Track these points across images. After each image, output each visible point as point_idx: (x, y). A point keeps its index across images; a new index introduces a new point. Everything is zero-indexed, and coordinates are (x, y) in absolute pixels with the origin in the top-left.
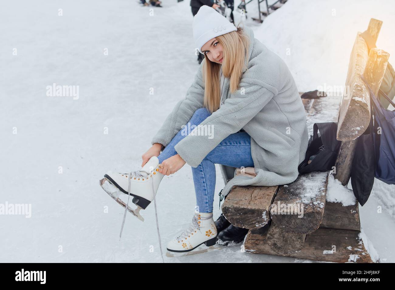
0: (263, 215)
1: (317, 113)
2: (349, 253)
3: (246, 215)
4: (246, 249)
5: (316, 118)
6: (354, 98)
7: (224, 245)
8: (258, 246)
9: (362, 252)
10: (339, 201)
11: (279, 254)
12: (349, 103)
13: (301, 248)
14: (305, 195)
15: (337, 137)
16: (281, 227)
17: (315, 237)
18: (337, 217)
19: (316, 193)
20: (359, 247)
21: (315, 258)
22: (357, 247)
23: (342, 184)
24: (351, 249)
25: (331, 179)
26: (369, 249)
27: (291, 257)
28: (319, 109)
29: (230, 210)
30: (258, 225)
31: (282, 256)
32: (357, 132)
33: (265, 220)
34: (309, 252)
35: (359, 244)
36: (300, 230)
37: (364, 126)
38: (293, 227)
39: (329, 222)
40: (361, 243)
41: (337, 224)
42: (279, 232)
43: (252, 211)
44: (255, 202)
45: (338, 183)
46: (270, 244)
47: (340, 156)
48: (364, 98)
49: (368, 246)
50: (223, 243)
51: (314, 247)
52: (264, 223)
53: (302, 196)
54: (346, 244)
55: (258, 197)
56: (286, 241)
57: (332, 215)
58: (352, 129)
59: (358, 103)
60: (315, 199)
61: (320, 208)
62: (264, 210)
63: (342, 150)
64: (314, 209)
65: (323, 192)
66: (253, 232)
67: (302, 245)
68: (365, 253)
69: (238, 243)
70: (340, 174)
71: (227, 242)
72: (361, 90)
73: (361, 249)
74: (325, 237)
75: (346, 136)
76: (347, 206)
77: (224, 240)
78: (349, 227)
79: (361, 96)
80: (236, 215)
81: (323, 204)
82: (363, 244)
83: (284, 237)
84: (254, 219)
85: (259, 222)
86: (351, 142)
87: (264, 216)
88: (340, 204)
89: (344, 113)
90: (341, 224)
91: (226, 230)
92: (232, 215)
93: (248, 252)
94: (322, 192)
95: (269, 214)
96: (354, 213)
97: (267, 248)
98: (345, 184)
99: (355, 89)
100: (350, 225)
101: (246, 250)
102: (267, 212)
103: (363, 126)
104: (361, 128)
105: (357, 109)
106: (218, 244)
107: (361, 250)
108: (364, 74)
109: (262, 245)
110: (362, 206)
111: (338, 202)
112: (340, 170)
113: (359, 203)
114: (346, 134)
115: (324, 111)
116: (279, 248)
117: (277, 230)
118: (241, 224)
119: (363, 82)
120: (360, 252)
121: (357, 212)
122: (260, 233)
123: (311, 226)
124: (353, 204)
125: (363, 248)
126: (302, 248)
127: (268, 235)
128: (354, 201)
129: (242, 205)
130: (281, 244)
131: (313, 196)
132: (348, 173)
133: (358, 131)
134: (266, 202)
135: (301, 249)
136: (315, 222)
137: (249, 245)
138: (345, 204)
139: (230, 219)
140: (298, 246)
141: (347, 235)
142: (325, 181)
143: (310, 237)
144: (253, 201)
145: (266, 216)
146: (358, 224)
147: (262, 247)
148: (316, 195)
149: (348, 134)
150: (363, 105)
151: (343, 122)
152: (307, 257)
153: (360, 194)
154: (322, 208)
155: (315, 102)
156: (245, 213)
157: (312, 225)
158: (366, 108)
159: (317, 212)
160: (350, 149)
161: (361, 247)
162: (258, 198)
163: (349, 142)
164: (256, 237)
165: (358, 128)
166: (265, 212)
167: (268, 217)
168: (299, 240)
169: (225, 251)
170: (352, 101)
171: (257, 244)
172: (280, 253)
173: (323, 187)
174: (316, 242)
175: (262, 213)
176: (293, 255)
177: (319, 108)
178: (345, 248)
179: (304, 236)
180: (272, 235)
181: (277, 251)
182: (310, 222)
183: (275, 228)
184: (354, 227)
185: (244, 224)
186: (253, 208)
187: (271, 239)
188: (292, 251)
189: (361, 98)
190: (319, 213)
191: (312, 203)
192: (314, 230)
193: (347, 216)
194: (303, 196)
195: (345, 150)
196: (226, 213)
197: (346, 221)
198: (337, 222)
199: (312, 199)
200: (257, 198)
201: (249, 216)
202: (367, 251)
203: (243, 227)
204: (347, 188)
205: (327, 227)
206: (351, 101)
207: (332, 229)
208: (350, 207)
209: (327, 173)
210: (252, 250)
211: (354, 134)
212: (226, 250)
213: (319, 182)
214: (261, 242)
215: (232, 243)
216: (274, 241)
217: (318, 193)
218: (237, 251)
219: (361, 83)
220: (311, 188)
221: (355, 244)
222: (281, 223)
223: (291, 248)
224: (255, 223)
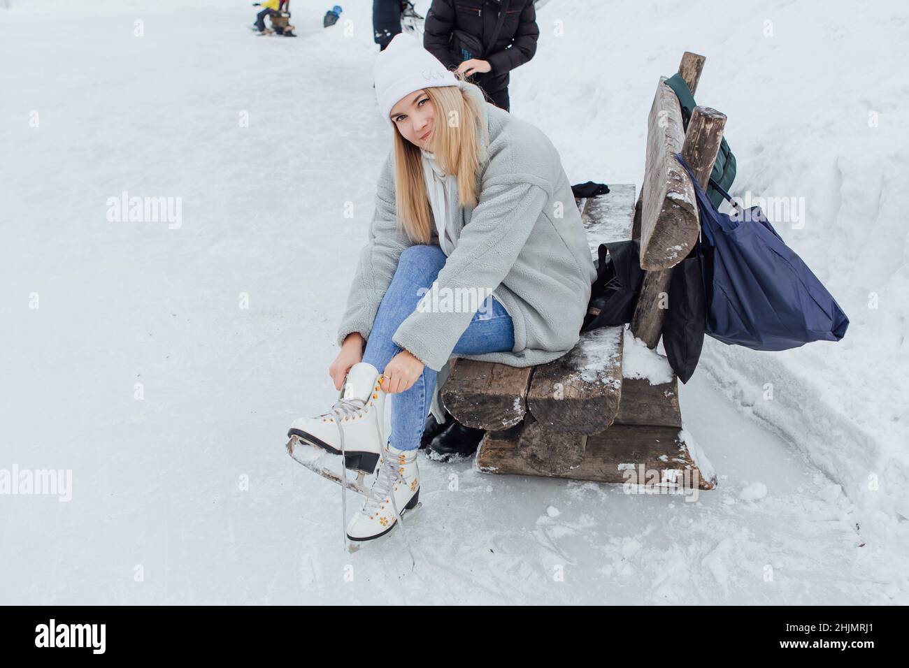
0: (515, 404)
1: (594, 223)
2: (663, 466)
3: (485, 406)
4: (482, 466)
5: (593, 232)
6: (669, 195)
7: (442, 461)
8: (502, 460)
9: (686, 464)
10: (643, 376)
11: (541, 472)
12: (662, 203)
13: (579, 461)
14: (587, 367)
15: (641, 265)
16: (546, 423)
17: (604, 440)
18: (640, 405)
19: (605, 363)
20: (681, 456)
21: (603, 478)
22: (676, 455)
23: (647, 347)
24: (666, 460)
25: (628, 336)
26: (697, 458)
27: (562, 478)
28: (597, 216)
29: (457, 397)
30: (506, 423)
31: (545, 476)
32: (675, 255)
33: (519, 413)
34: (593, 468)
35: (680, 450)
36: (580, 428)
37: (688, 244)
38: (567, 423)
39: (626, 414)
40: (683, 448)
41: (641, 416)
42: (541, 434)
43: (496, 399)
44: (500, 383)
45: (640, 344)
46: (525, 456)
47: (642, 298)
48: (687, 194)
49: (696, 454)
50: (440, 458)
51: (601, 459)
52: (517, 418)
53: (581, 369)
54: (657, 451)
55: (504, 374)
56: (553, 449)
57: (633, 402)
58: (668, 249)
59: (677, 204)
60: (603, 373)
61: (614, 389)
62: (517, 396)
63: (646, 286)
64: (603, 390)
65: (617, 361)
66: (494, 436)
67: (581, 456)
68: (692, 467)
69: (467, 456)
70: (644, 328)
71: (447, 455)
72: (681, 181)
73: (684, 459)
74: (619, 440)
75: (657, 262)
76: (658, 384)
77: (441, 452)
78: (663, 422)
79: (682, 192)
80: (467, 406)
81: (619, 381)
82: (687, 450)
83: (549, 442)
84: (499, 412)
85: (508, 418)
86: (662, 273)
87: (517, 407)
88: (646, 381)
89: (652, 221)
90: (649, 416)
91: (443, 435)
92: (461, 407)
93: (485, 471)
94: (615, 361)
95: (525, 402)
96: (671, 397)
97: (519, 463)
98: (652, 346)
99: (670, 180)
100: (663, 417)
101: (482, 468)
102: (521, 399)
103: (686, 244)
104: (683, 247)
105: (676, 214)
106: (432, 459)
107: (683, 461)
108: (683, 151)
109: (510, 457)
110: (684, 383)
111: (642, 379)
112: (643, 323)
113: (678, 378)
114: (657, 258)
115: (606, 220)
116: (541, 463)
117: (537, 431)
118: (477, 421)
119: (681, 166)
120: (682, 464)
121: (676, 395)
122: (505, 438)
123: (599, 422)
124: (669, 380)
125: (687, 458)
126: (582, 461)
127: (521, 440)
128: (669, 376)
129: (477, 388)
130: (545, 455)
131: (601, 368)
132: (658, 328)
133: (679, 252)
134: (518, 381)
135: (579, 464)
136: (606, 414)
137: (487, 460)
138: (655, 382)
139: (457, 414)
140: (575, 458)
141: (658, 436)
142: (618, 341)
143: (593, 440)
144: (495, 381)
145: (520, 407)
146: (677, 416)
147: (510, 462)
148: (606, 367)
149: (661, 259)
150: (685, 207)
151: (652, 238)
152: (590, 476)
153: (680, 362)
154: (618, 390)
155: (588, 204)
156: (483, 403)
157: (600, 419)
158: (691, 211)
159: (609, 397)
160: (661, 284)
161: (683, 456)
162: (505, 376)
163: (659, 272)
164: (498, 444)
165: (678, 248)
166: (518, 400)
167: (524, 407)
168: (576, 447)
169: (444, 472)
170: (667, 201)
171: (501, 457)
172: (543, 471)
173: (617, 352)
174: (605, 450)
175: (512, 401)
176: (565, 474)
177: (597, 213)
178: (657, 458)
179: (584, 439)
180: (527, 440)
181: (537, 468)
182: (599, 413)
183: (534, 427)
184: (670, 421)
185: (481, 421)
186: (497, 393)
187: (527, 446)
188: (564, 466)
189: (682, 195)
190: (612, 398)
191: (600, 381)
192: (604, 427)
193: (658, 403)
194: (583, 369)
195: (652, 286)
196: (450, 403)
197: (656, 411)
198: (641, 414)
199: (598, 374)
200: (502, 376)
201: (490, 407)
202: (694, 463)
203: (481, 428)
204: (656, 353)
205: (623, 422)
206: (665, 200)
207: (632, 425)
208: (663, 387)
209: (620, 327)
210: (492, 469)
211: (671, 258)
212: (446, 470)
213: (609, 345)
214: (509, 453)
215: (457, 457)
216: (532, 450)
217: (609, 364)
218: (465, 472)
219: (679, 169)
220: (596, 354)
221: (674, 450)
222: (546, 418)
223: (562, 462)
224: (501, 420)
